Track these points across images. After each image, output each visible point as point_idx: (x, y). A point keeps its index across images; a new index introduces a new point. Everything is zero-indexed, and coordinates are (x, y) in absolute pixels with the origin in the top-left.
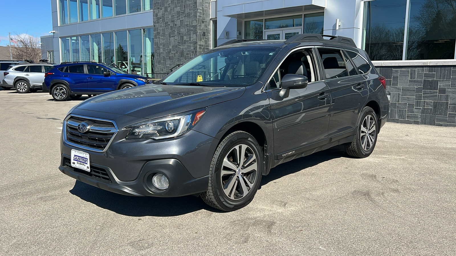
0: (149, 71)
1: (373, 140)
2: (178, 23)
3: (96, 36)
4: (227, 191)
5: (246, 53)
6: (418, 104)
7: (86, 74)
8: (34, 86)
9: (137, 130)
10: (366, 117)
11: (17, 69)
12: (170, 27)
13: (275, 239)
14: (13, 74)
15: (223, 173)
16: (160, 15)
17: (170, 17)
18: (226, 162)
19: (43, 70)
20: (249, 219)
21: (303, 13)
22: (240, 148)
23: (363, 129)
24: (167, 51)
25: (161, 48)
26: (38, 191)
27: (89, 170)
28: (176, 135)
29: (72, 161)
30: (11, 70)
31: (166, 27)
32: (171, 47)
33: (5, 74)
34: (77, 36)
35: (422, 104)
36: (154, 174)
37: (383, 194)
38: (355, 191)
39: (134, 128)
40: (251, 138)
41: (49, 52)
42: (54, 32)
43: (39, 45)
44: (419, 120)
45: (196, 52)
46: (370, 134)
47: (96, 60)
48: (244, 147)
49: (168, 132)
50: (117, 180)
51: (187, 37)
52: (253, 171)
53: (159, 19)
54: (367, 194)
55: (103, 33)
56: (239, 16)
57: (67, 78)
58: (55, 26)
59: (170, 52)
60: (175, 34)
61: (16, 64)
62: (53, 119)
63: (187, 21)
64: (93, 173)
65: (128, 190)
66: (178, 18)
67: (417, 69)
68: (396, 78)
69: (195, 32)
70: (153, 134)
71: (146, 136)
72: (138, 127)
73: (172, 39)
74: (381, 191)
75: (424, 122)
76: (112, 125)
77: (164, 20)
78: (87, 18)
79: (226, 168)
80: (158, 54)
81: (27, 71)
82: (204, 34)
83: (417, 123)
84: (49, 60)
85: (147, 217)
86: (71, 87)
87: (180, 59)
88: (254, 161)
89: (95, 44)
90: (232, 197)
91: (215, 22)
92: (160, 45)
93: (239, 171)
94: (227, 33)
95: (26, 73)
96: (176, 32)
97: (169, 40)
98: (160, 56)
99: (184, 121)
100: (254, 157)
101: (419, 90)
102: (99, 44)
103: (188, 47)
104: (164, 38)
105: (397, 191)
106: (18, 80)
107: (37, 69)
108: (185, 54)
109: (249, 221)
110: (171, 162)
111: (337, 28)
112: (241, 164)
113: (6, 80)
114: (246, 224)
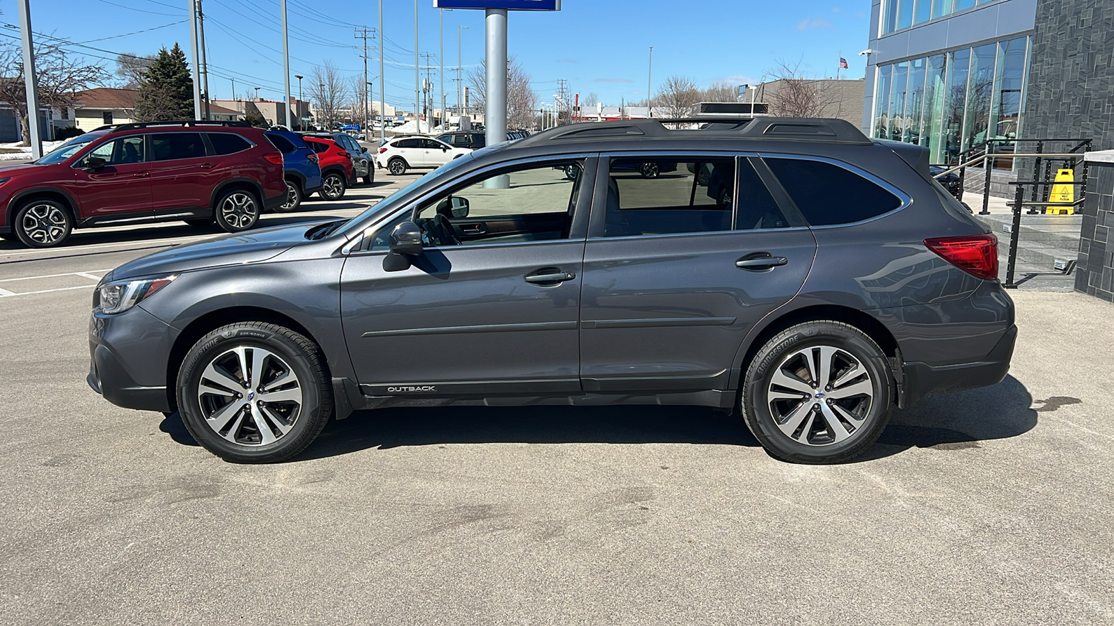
2: (1088, 16)
12: (1069, 30)
24: (1055, 95)
25: (1043, 90)
31: (1061, 29)
32: (1063, 87)
42: (869, 54)
51: (1104, 57)
53: (1048, 8)
58: (872, 37)
59: (1060, 99)
60: (1076, 49)
66: (1090, 4)
73: (1069, 62)
77: (1057, 12)
80: (1033, 106)
87: (1078, 119)
92: (1042, 80)
96: (1081, 43)
97: (1061, 67)
98: (1037, 110)
103: (1101, 85)
104: (1052, 61)
108: (1092, 107)
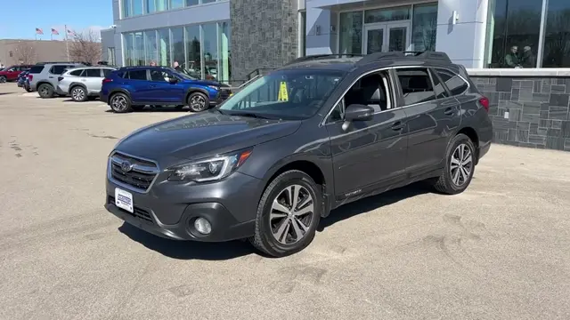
0: (226, 77)
1: (469, 173)
2: (259, 16)
3: (163, 31)
4: (277, 236)
5: (311, 77)
6: (543, 123)
7: (149, 81)
8: (92, 93)
9: (179, 172)
10: (459, 147)
11: (73, 73)
12: (249, 21)
13: (321, 289)
14: (68, 79)
15: (272, 216)
16: (238, 7)
17: (250, 9)
18: (276, 204)
19: (102, 74)
20: (300, 266)
21: (412, 3)
22: (293, 188)
23: (453, 160)
24: (246, 50)
25: (240, 47)
26: (85, 229)
27: (132, 211)
28: (219, 177)
29: (117, 200)
30: (65, 74)
33: (60, 79)
34: (142, 31)
35: (548, 123)
36: (197, 218)
37: (459, 240)
38: (428, 237)
39: (177, 169)
40: (306, 177)
41: (111, 48)
42: (114, 27)
43: (99, 40)
44: (544, 144)
45: (280, 52)
46: (464, 166)
47: (164, 63)
48: (298, 187)
49: (212, 174)
50: (159, 223)
51: (270, 34)
52: (309, 214)
53: (236, 11)
54: (440, 241)
55: (172, 28)
56: (333, 8)
57: (128, 86)
58: (116, 20)
59: (249, 52)
60: (255, 30)
61: (72, 67)
62: (110, 137)
63: (269, 14)
64: (136, 214)
65: (170, 234)
66: (259, 11)
67: (543, 80)
68: (516, 91)
69: (279, 28)
70: (197, 176)
71: (189, 178)
72: (181, 168)
73: (252, 35)
74: (459, 237)
75: (550, 146)
76: (154, 165)
77: (242, 14)
78: (153, 9)
79: (276, 211)
81: (84, 75)
82: (290, 30)
83: (541, 147)
84: (110, 62)
85: (193, 260)
86: (132, 97)
88: (310, 202)
89: (162, 41)
90: (284, 242)
91: (304, 15)
92: (238, 43)
93: (292, 214)
94: (318, 29)
95: (83, 78)
96: (257, 27)
97: (248, 37)
98: (238, 57)
99: (228, 161)
100: (310, 198)
101: (544, 107)
102: (167, 40)
103: (270, 45)
104: (243, 35)
105: (476, 237)
106: (74, 86)
107: (94, 73)
108: (268, 54)
109: (299, 269)
110: (214, 205)
111: (454, 22)
112: (295, 206)
113: (60, 86)
114: (295, 271)
